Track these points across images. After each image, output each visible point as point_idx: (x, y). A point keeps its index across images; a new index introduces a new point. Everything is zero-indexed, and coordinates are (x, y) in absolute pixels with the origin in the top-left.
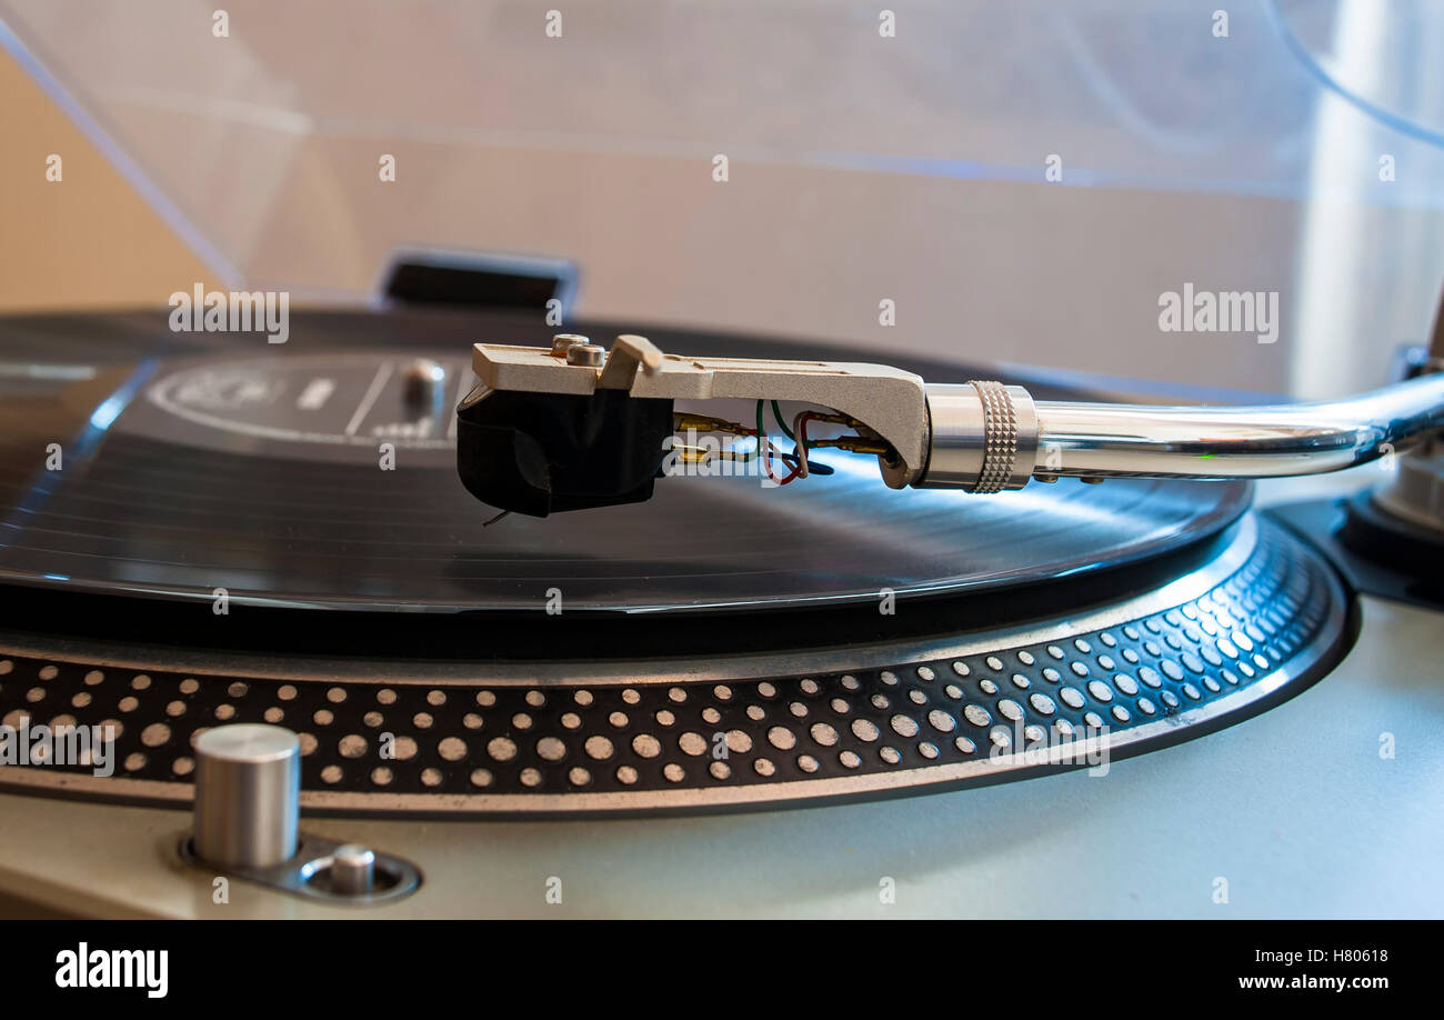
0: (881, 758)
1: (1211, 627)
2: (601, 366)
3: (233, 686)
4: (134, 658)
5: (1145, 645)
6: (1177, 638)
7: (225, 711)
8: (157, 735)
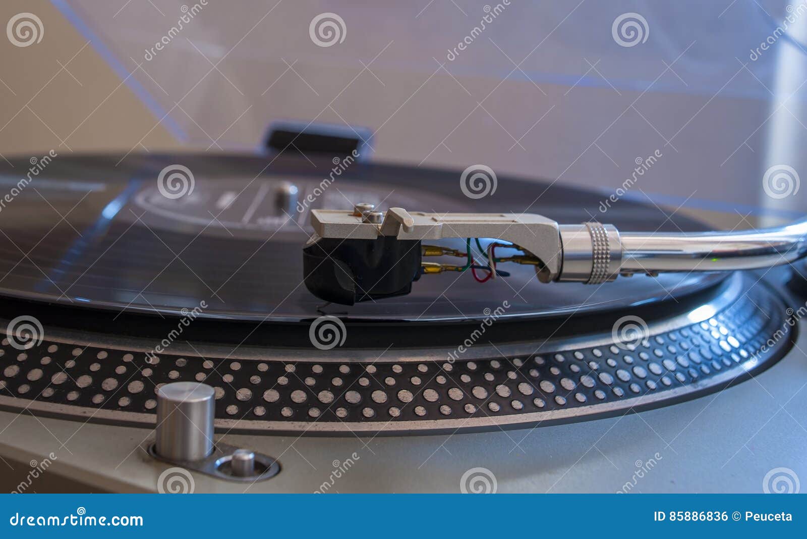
0: (534, 404)
1: (716, 335)
2: (380, 223)
3: (179, 360)
4: (125, 345)
5: (680, 344)
6: (697, 340)
7: (174, 374)
8: (136, 387)
